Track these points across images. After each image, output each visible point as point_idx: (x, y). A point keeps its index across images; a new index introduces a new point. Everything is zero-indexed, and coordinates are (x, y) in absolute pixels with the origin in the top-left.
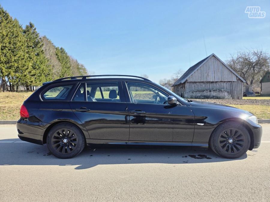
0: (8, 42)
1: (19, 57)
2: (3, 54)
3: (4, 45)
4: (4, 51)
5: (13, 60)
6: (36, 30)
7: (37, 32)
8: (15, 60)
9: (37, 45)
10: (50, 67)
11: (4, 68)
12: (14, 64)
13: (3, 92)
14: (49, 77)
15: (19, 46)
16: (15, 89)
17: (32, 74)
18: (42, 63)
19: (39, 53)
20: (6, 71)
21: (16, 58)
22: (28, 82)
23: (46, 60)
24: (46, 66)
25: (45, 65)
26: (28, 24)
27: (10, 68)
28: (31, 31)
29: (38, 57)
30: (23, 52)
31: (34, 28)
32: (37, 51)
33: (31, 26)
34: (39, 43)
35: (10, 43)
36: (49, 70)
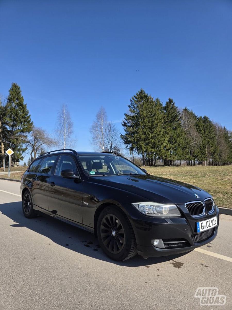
0: (147, 121)
1: (155, 134)
2: (143, 133)
3: (145, 124)
4: (145, 130)
5: (150, 137)
6: (175, 105)
7: (175, 107)
8: (152, 137)
9: (175, 119)
10: (187, 140)
11: (143, 145)
12: (151, 140)
13: (143, 166)
14: (185, 151)
15: (156, 123)
16: (154, 164)
17: (167, 148)
18: (178, 137)
19: (176, 127)
20: (144, 147)
21: (153, 135)
22: (164, 156)
23: (183, 133)
24: (183, 139)
25: (181, 138)
26: (168, 101)
27: (148, 144)
28: (170, 107)
29: (176, 131)
30: (160, 128)
31: (172, 104)
32: (175, 124)
33: (171, 101)
34: (177, 116)
35: (149, 122)
36: (187, 142)
